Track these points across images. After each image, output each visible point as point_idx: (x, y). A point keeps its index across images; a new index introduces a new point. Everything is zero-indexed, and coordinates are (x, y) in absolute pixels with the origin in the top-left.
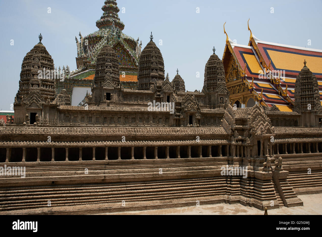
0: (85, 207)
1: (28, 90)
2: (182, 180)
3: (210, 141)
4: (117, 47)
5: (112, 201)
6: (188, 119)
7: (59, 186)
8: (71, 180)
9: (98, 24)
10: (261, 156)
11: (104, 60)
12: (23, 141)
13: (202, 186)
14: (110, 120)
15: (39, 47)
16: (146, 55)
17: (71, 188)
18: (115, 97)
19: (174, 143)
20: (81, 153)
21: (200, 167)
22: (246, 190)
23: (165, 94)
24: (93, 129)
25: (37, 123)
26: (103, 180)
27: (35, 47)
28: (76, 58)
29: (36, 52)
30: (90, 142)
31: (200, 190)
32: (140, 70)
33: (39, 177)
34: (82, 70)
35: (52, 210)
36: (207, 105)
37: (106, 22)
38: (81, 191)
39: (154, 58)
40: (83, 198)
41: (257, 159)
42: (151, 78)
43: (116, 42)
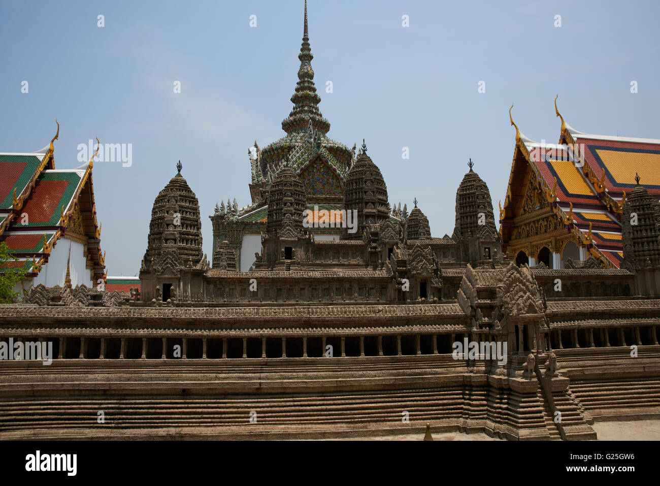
0: (229, 429)
1: (159, 248)
2: (386, 392)
3: (435, 327)
4: (316, 164)
5: (270, 422)
6: (419, 289)
7: (192, 397)
8: (209, 387)
9: (285, 126)
10: (520, 351)
11: (281, 193)
12: (143, 329)
13: (419, 403)
14: (287, 293)
15: (177, 182)
16: (355, 180)
17: (209, 401)
18: (300, 253)
19: (372, 330)
20: (225, 346)
21: (417, 371)
22: (494, 410)
23: (385, 245)
24: (245, 309)
25: (172, 300)
26: (257, 389)
27: (171, 182)
28: (250, 185)
29: (171, 189)
30: (239, 329)
31: (416, 408)
32: (346, 205)
33: (164, 382)
34: (258, 205)
35: (181, 432)
36: (462, 262)
37: (298, 122)
38: (224, 405)
39: (369, 184)
40: (227, 416)
41: (514, 357)
42: (364, 218)
43: (314, 155)
